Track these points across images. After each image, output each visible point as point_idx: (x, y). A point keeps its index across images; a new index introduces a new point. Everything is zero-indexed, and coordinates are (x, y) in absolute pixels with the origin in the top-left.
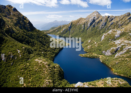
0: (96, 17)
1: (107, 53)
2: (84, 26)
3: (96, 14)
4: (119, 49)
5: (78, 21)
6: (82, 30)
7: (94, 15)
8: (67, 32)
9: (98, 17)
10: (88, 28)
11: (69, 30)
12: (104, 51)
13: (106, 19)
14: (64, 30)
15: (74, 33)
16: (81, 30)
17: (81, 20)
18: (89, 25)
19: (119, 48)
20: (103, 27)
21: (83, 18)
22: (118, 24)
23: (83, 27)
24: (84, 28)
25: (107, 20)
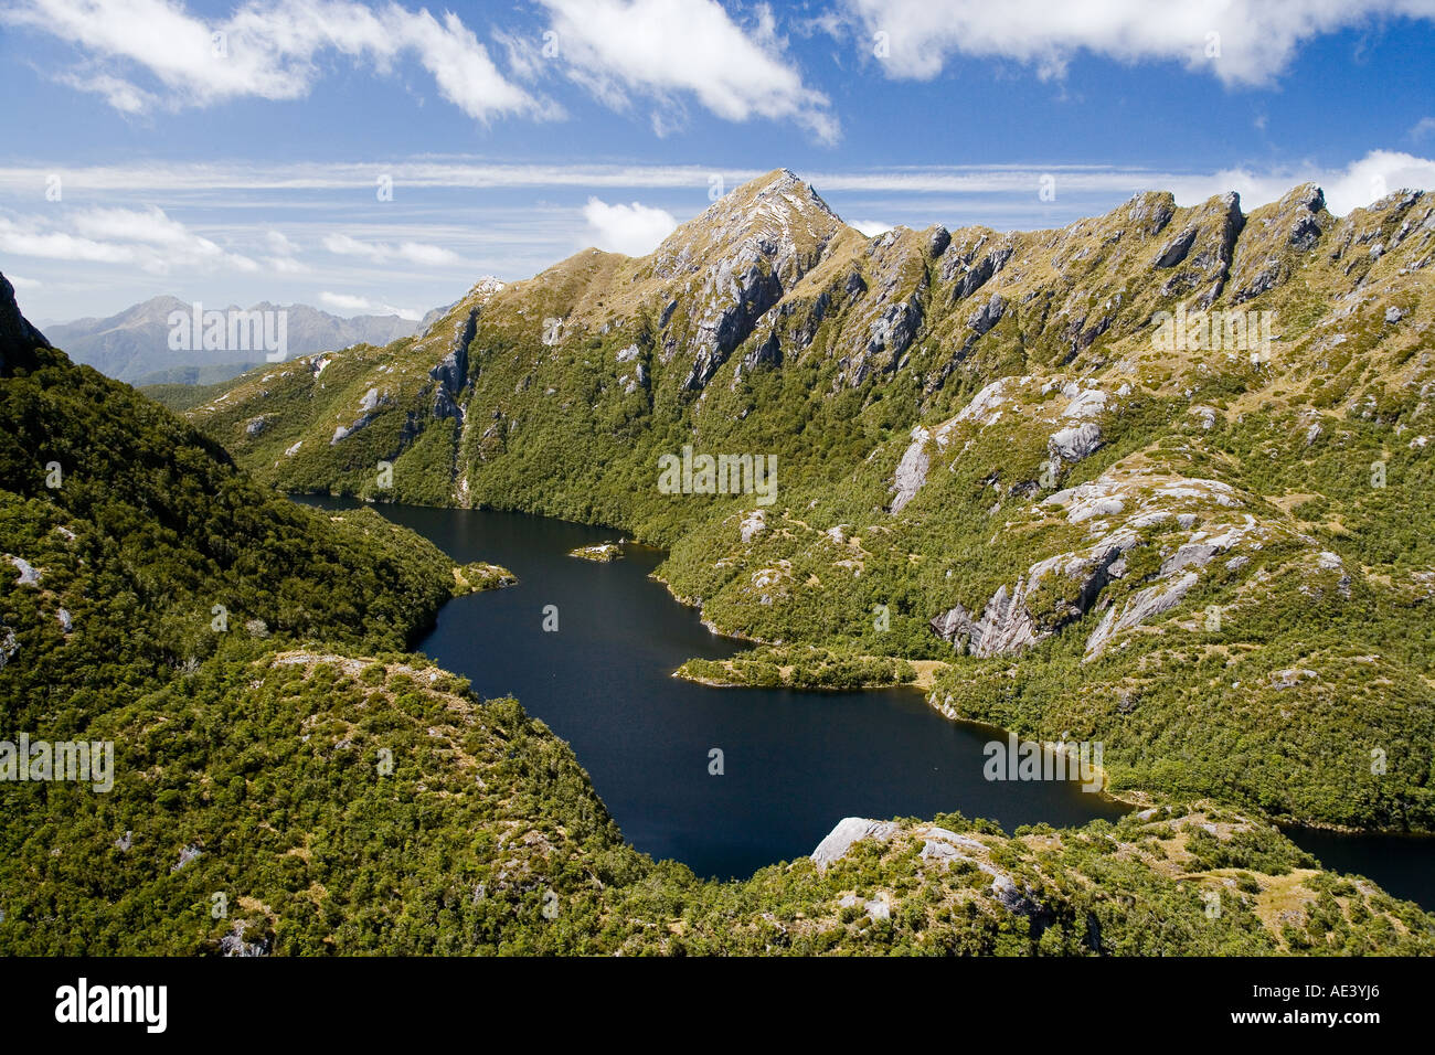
0: (788, 249)
1: (988, 629)
2: (647, 359)
3: (781, 213)
4: (1116, 569)
5: (561, 295)
6: (616, 409)
7: (760, 223)
8: (412, 432)
9: (809, 248)
10: (696, 386)
11: (448, 411)
12: (953, 617)
13: (910, 267)
14: (373, 415)
15: (515, 446)
16: (610, 412)
17: (594, 287)
18: (705, 343)
19: (1115, 555)
20: (885, 357)
21: (617, 262)
22: (1052, 321)
23: (627, 367)
24: (647, 384)
25: (928, 279)
